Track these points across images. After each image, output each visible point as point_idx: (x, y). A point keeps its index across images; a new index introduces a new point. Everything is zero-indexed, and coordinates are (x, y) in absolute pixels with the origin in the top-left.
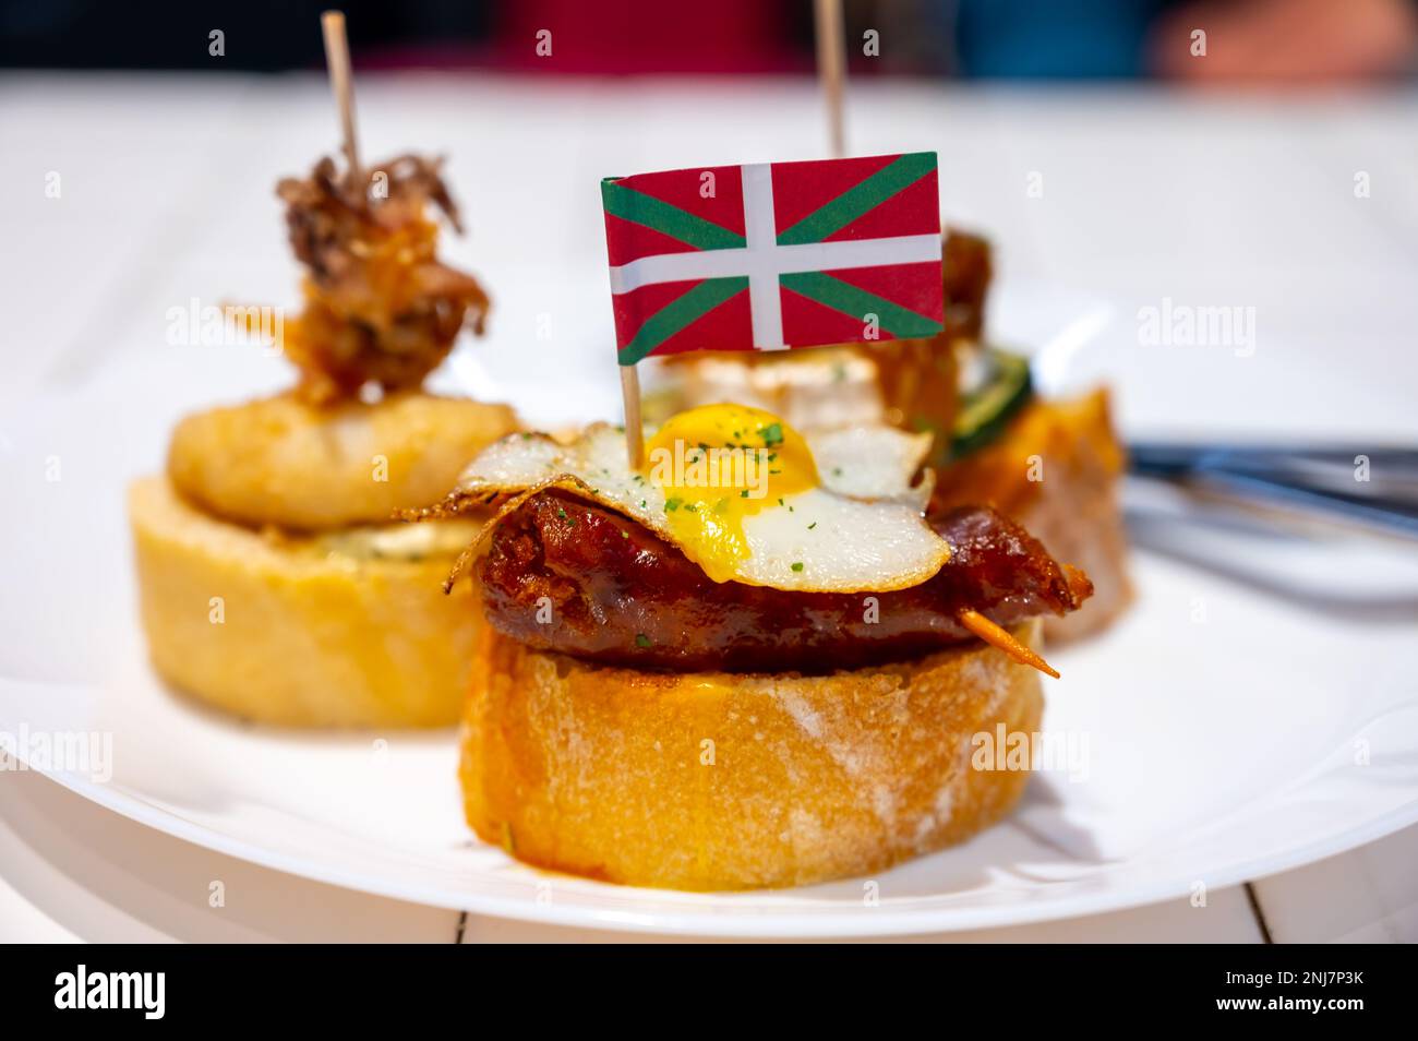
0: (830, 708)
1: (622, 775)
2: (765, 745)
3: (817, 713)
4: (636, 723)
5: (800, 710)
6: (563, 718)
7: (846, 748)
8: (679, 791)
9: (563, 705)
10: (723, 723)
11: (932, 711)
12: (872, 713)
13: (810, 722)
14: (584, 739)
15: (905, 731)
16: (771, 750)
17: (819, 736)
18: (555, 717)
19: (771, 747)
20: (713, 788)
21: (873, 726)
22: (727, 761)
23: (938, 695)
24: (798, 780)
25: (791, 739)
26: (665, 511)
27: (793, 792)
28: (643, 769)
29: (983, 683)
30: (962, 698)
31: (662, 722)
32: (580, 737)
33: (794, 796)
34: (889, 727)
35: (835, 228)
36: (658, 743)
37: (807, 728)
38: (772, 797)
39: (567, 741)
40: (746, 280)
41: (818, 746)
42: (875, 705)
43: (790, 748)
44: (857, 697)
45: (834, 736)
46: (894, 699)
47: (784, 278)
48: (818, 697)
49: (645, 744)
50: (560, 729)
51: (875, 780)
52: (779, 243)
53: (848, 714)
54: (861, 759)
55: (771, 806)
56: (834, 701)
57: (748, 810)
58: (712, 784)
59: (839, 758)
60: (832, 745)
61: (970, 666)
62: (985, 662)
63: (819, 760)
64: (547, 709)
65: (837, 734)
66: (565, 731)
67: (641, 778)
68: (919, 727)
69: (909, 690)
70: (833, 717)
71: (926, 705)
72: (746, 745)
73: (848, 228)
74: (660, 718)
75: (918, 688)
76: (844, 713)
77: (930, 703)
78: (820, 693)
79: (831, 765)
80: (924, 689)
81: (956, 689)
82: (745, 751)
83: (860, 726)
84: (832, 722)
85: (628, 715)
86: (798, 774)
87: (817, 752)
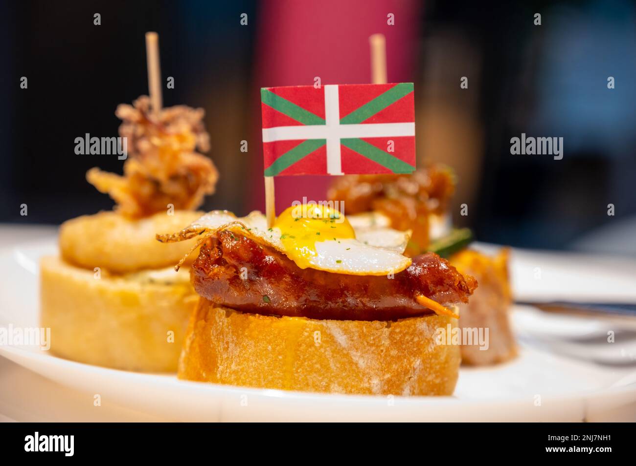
0: (352, 334)
1: (252, 363)
2: (320, 349)
3: (345, 336)
4: (260, 337)
5: (337, 333)
6: (227, 337)
7: (359, 354)
8: (278, 371)
9: (227, 330)
10: (301, 337)
11: (401, 342)
12: (372, 338)
13: (342, 339)
14: (236, 345)
15: (388, 350)
16: (323, 352)
17: (346, 346)
18: (223, 336)
19: (322, 350)
20: (294, 369)
21: (372, 345)
22: (302, 357)
23: (405, 335)
24: (335, 368)
25: (332, 347)
26: (281, 239)
27: (333, 374)
28: (262, 360)
29: (427, 333)
30: (416, 339)
31: (272, 336)
32: (234, 345)
33: (333, 377)
34: (380, 346)
35: (367, 117)
36: (270, 346)
37: (340, 342)
38: (322, 376)
39: (228, 347)
40: (325, 141)
41: (345, 352)
42: (373, 335)
43: (332, 352)
44: (365, 330)
45: (353, 348)
46: (383, 332)
47: (342, 140)
48: (347, 328)
49: (264, 347)
50: (225, 342)
51: (372, 373)
52: (341, 123)
53: (360, 338)
54: (366, 361)
55: (322, 381)
56: (354, 330)
57: (310, 382)
58: (294, 367)
59: (355, 359)
60: (352, 352)
61: (421, 324)
62: (428, 324)
63: (345, 359)
64: (220, 333)
65: (354, 347)
66: (227, 343)
67: (261, 364)
68: (395, 349)
69: (390, 329)
70: (353, 339)
71: (398, 339)
72: (311, 349)
73: (373, 117)
74: (271, 335)
75: (394, 329)
76: (358, 337)
77: (400, 338)
78: (348, 326)
79: (351, 362)
80: (398, 330)
81: (413, 334)
82: (311, 352)
83: (366, 344)
84: (353, 340)
85: (257, 333)
86: (335, 365)
87: (344, 354)
